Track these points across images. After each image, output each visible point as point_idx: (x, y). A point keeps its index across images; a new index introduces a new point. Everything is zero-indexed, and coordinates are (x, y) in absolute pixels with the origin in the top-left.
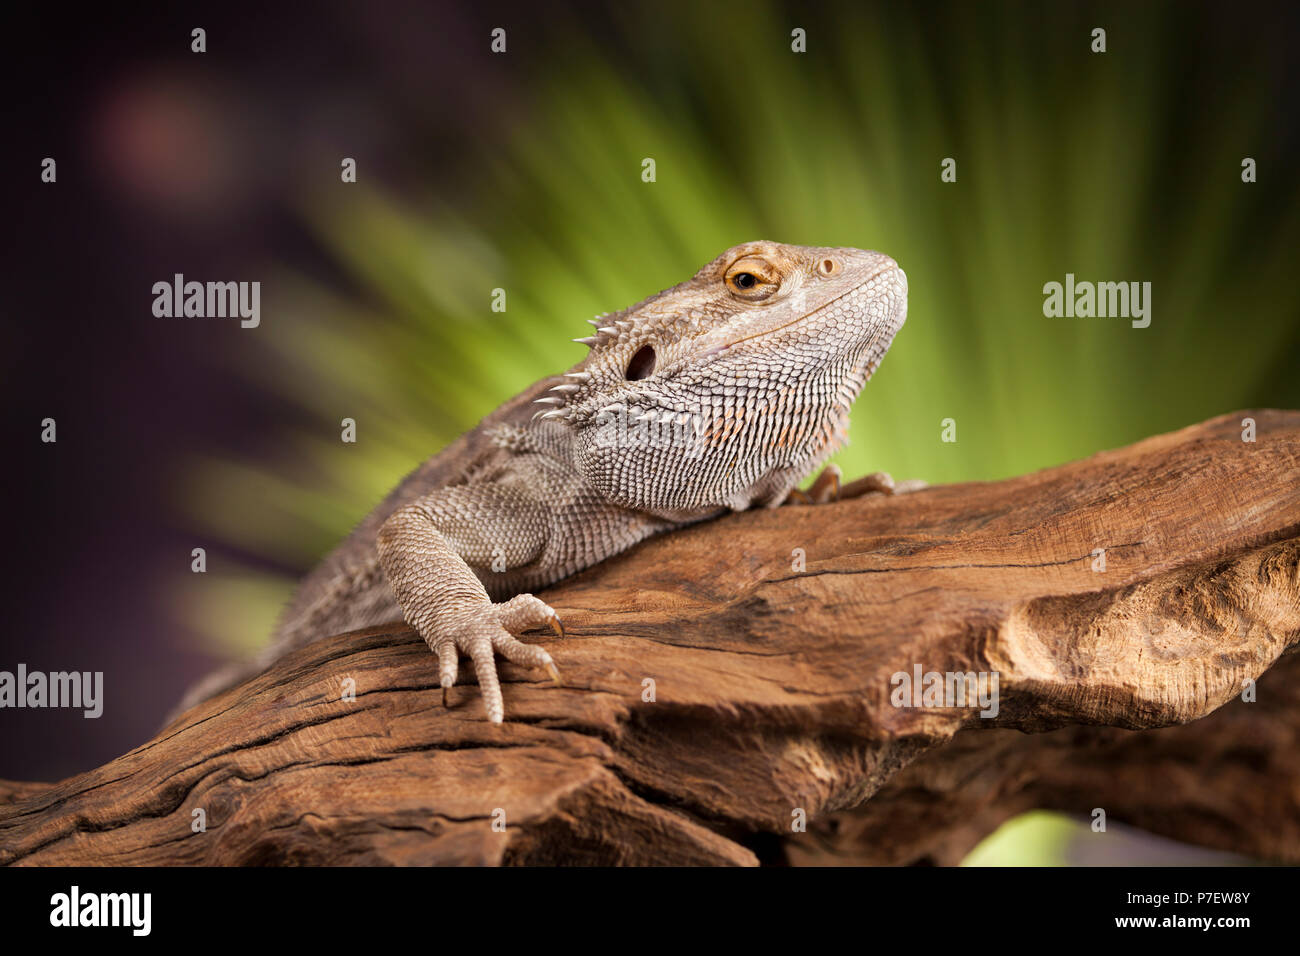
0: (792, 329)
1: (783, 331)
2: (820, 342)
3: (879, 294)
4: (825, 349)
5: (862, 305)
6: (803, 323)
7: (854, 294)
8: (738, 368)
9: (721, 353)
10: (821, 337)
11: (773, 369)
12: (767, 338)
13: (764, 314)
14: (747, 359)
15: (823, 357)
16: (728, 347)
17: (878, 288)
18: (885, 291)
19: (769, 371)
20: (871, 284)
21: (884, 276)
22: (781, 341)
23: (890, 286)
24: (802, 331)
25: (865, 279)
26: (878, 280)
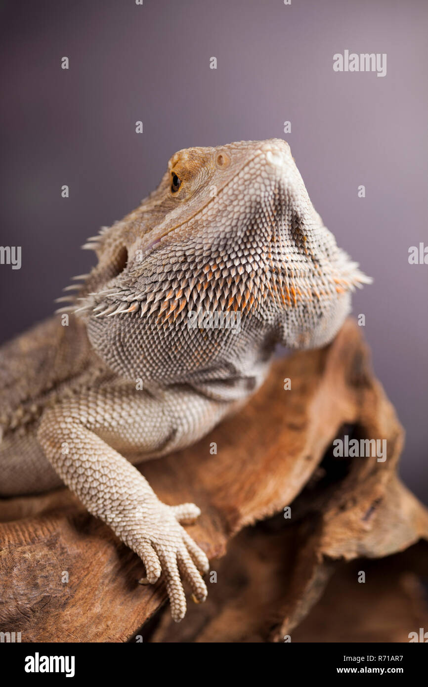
0: (198, 217)
1: (193, 220)
2: (219, 225)
3: (254, 177)
4: (221, 229)
5: (241, 188)
6: (205, 211)
7: (236, 180)
8: (163, 257)
9: (154, 247)
10: (217, 219)
11: (187, 253)
12: (183, 227)
13: (185, 208)
14: (169, 248)
15: (222, 236)
16: (159, 240)
17: (252, 171)
18: (258, 172)
19: (185, 255)
20: (246, 169)
21: (257, 160)
22: (192, 228)
23: (262, 168)
24: (204, 218)
25: (242, 166)
26: (252, 165)
